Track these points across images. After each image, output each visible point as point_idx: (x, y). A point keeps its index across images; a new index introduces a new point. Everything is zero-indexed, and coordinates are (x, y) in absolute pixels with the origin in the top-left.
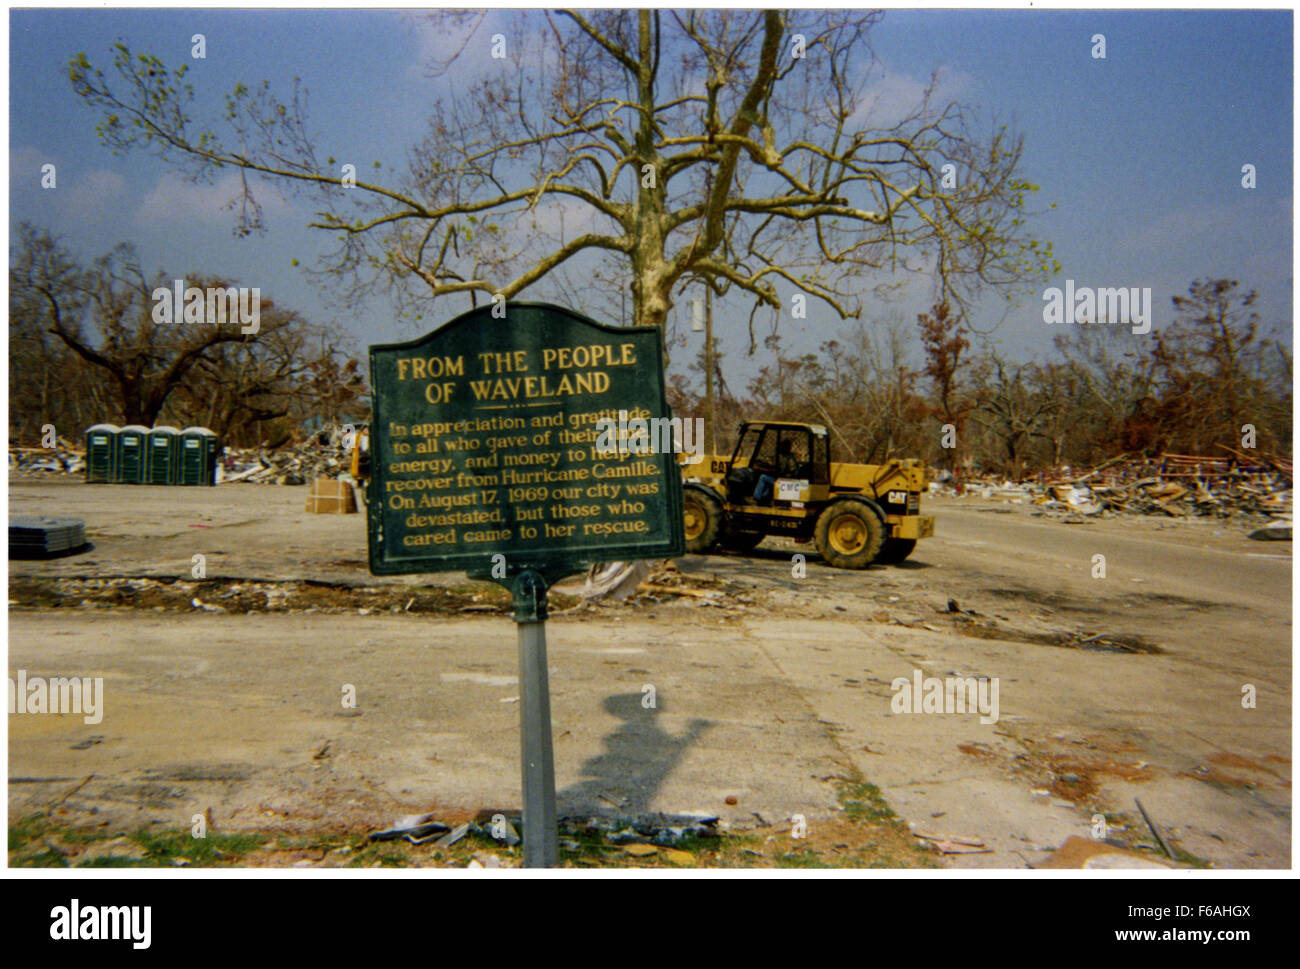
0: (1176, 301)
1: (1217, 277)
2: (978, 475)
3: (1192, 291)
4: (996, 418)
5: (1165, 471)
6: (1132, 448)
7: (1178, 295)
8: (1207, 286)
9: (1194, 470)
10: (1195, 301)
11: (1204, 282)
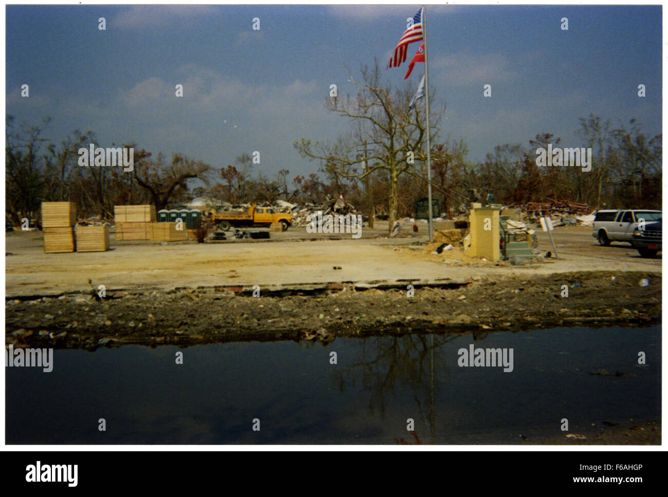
0: (531, 142)
1: (546, 132)
2: (457, 214)
3: (537, 138)
4: (464, 189)
5: (528, 209)
6: (517, 200)
7: (532, 140)
8: (542, 136)
9: (539, 209)
10: (538, 142)
11: (541, 135)
